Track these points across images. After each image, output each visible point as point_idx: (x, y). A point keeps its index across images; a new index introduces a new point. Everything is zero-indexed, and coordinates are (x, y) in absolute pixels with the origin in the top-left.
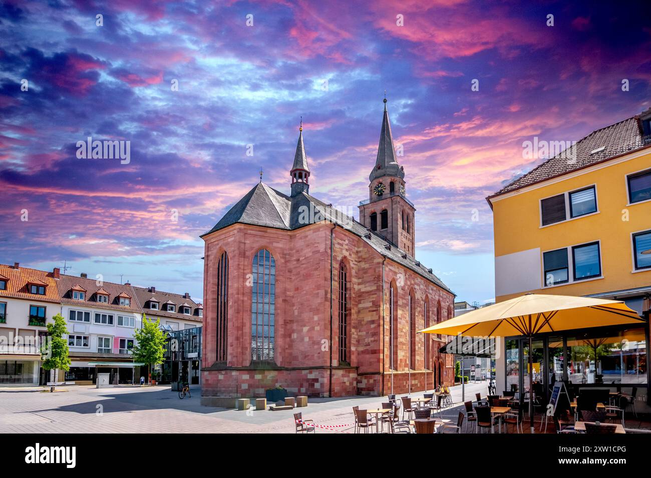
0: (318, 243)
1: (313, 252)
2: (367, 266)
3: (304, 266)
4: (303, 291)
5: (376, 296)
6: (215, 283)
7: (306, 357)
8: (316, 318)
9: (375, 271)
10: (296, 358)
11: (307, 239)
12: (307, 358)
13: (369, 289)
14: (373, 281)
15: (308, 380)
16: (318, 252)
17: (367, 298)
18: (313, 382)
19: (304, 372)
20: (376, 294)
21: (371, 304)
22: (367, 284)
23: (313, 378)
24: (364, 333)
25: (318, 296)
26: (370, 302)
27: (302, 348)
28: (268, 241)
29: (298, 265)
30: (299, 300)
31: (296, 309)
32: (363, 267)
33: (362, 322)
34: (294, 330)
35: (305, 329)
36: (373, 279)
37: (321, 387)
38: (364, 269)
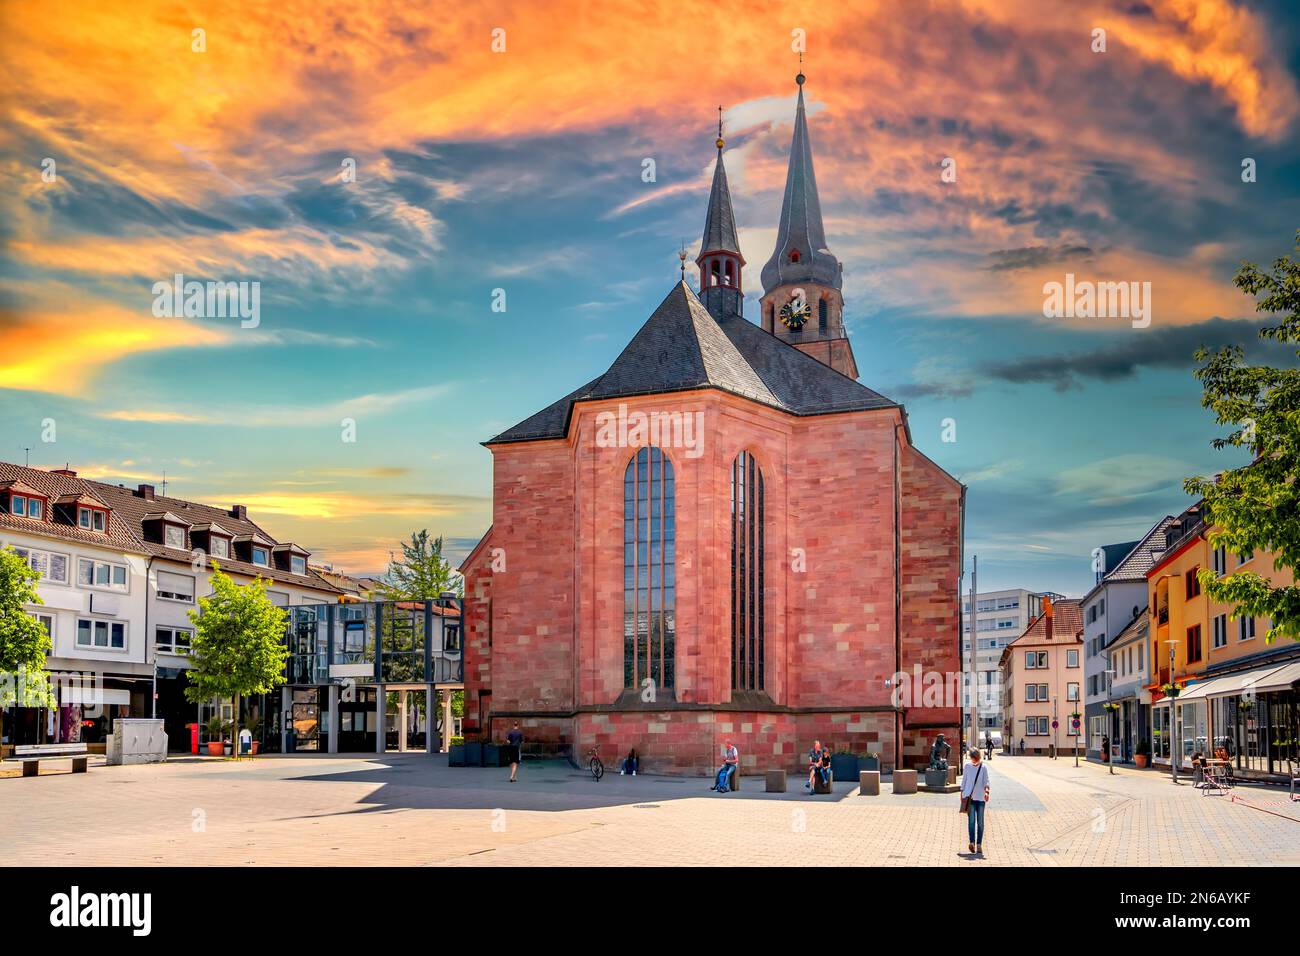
0: (873, 452)
1: (857, 470)
2: (925, 505)
3: (834, 496)
4: (832, 548)
5: (947, 569)
6: (620, 510)
7: (840, 684)
8: (869, 608)
9: (945, 518)
10: (812, 686)
11: (841, 440)
12: (843, 689)
13: (929, 553)
14: (941, 536)
15: (847, 737)
16: (874, 470)
17: (925, 571)
18: (863, 741)
19: (835, 719)
20: (947, 565)
21: (935, 587)
22: (926, 544)
23: (864, 730)
24: (920, 640)
25: (876, 564)
26: (933, 581)
27: (830, 665)
28: (757, 433)
29: (813, 493)
30: (819, 567)
31: (811, 587)
32: (913, 505)
33: (915, 621)
34: (805, 627)
35: (839, 628)
36: (939, 533)
37: (884, 750)
38: (916, 510)
